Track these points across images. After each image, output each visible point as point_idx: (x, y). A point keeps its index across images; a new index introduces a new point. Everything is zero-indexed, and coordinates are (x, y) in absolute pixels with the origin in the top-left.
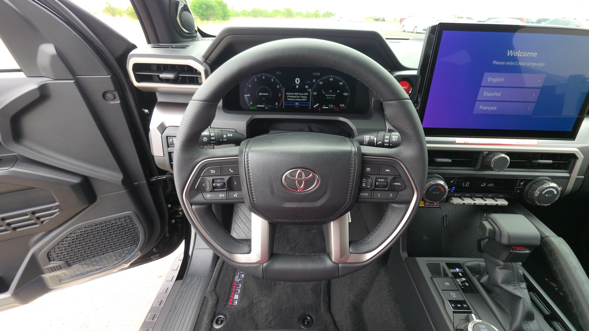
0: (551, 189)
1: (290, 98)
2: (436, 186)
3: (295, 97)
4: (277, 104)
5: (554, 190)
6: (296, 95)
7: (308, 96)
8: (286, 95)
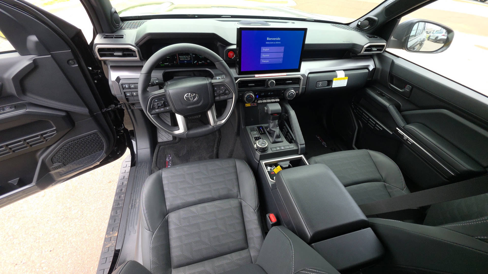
0: (292, 93)
1: (181, 59)
2: (249, 96)
3: (184, 58)
4: (175, 62)
5: (293, 93)
6: (184, 57)
7: (191, 57)
8: (179, 58)
